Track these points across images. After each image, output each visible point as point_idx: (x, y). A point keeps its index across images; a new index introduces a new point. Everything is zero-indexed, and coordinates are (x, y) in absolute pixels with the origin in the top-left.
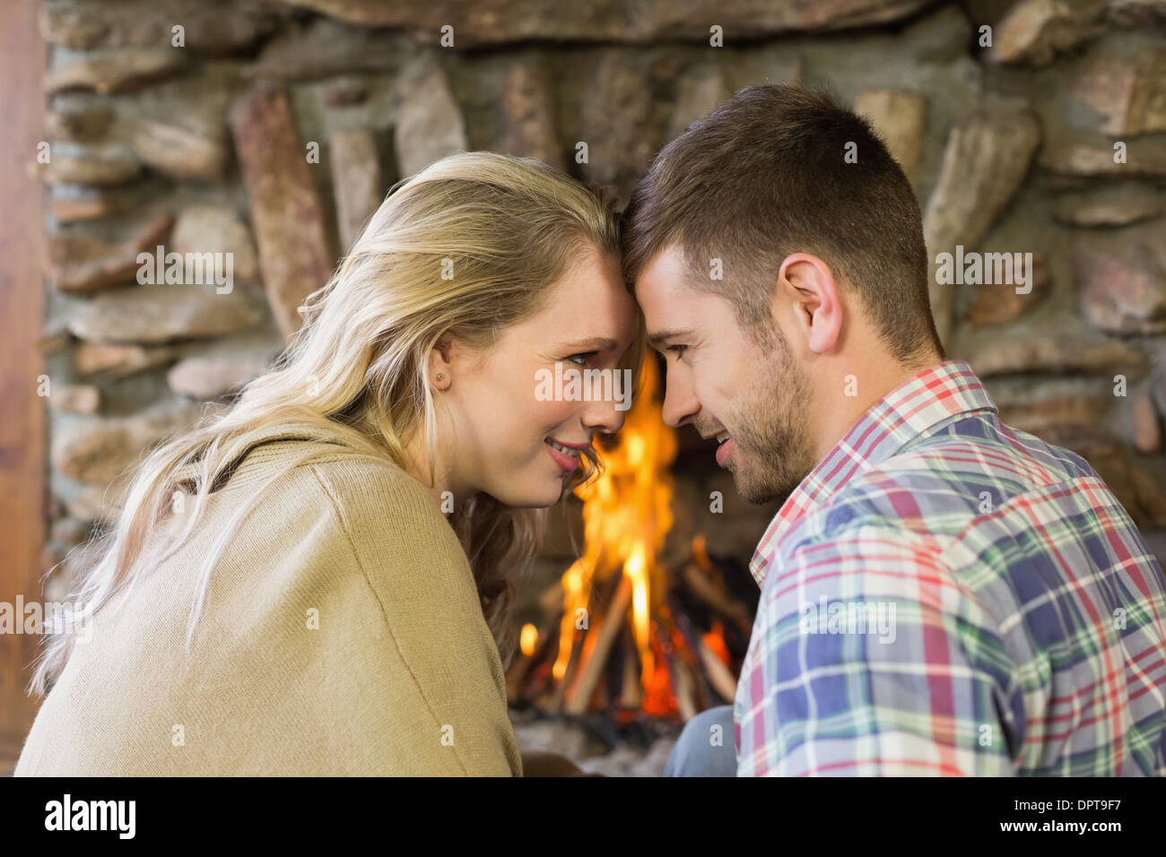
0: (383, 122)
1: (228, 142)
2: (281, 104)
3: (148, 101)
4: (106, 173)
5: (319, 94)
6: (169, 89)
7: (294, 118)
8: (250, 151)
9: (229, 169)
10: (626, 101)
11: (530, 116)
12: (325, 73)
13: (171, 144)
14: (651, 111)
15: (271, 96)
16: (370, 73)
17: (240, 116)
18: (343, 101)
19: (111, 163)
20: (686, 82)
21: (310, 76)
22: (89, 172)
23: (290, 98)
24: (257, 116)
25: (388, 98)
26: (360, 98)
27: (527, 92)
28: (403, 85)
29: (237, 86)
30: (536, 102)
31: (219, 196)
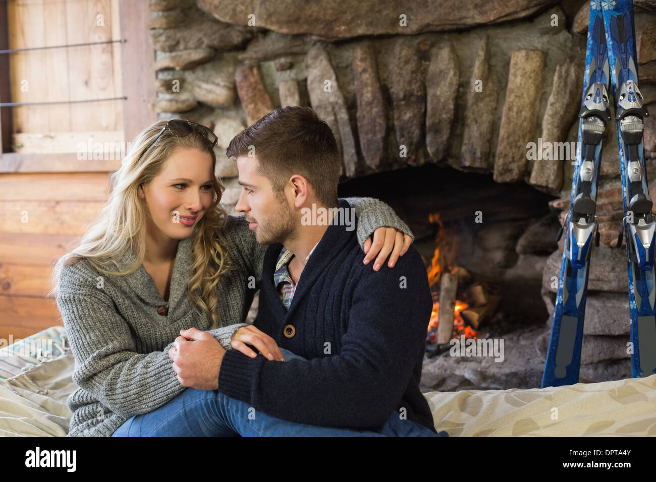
0: (301, 77)
1: (234, 89)
2: (255, 71)
3: (199, 72)
4: (181, 106)
5: (272, 65)
6: (208, 66)
7: (262, 77)
8: (242, 93)
9: (236, 102)
10: (407, 62)
11: (365, 71)
12: (275, 56)
13: (210, 91)
14: (419, 64)
15: (251, 68)
16: (294, 54)
17: (238, 78)
18: (283, 68)
19: (184, 102)
20: (434, 50)
21: (267, 58)
22: (174, 106)
23: (259, 68)
24: (245, 77)
25: (303, 65)
26: (291, 66)
27: (362, 60)
28: (309, 60)
29: (238, 63)
30: (367, 64)
31: (233, 113)
